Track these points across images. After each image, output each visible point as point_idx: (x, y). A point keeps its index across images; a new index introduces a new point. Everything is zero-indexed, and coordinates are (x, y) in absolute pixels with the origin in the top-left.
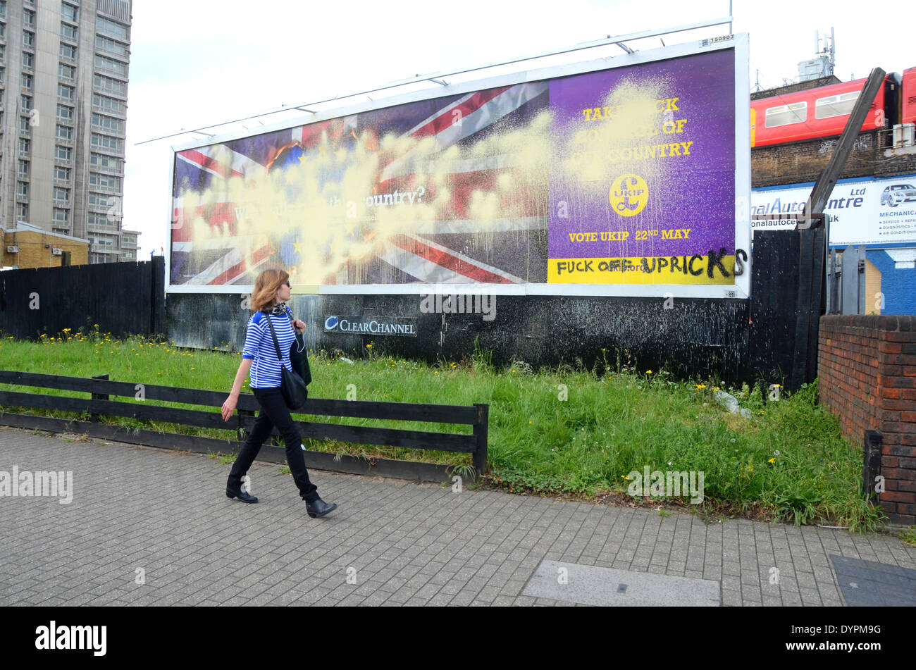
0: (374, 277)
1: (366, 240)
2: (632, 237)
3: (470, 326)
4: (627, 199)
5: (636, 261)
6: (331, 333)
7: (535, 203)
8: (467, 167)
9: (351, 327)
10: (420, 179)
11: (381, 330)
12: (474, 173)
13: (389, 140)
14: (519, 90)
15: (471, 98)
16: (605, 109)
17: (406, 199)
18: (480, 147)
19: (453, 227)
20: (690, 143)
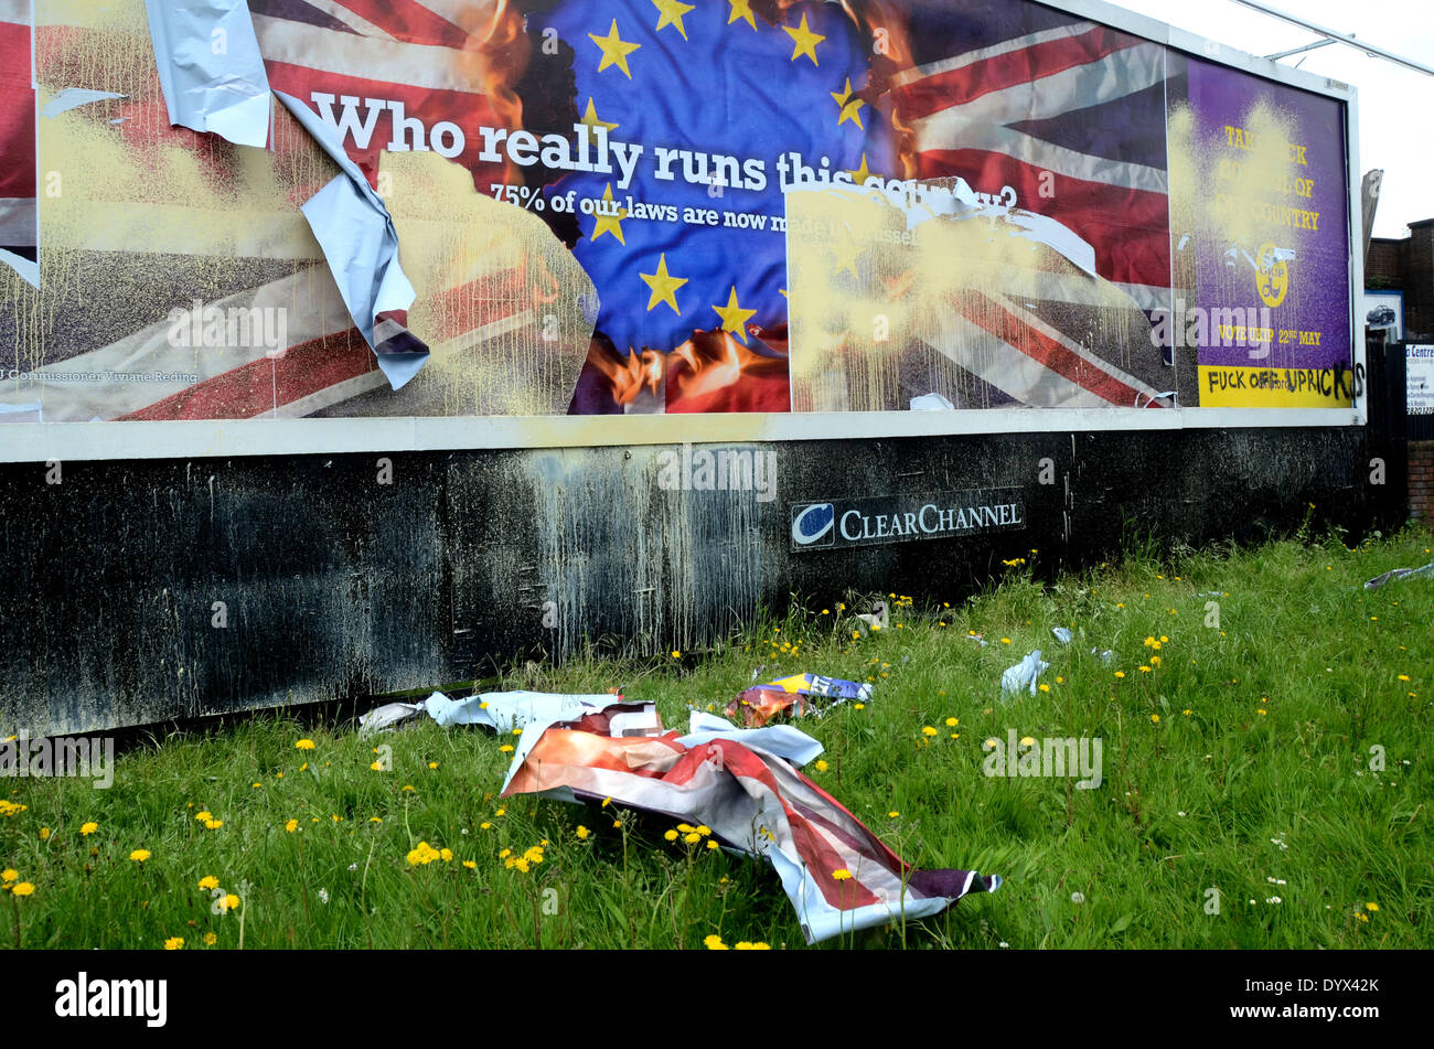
0: (916, 391)
1: (891, 293)
2: (1276, 339)
3: (1108, 494)
4: (1270, 280)
5: (1281, 373)
6: (814, 552)
9: (873, 529)
11: (947, 524)
14: (1153, 53)
15: (1090, 32)
16: (1246, 133)
20: (1317, 215)
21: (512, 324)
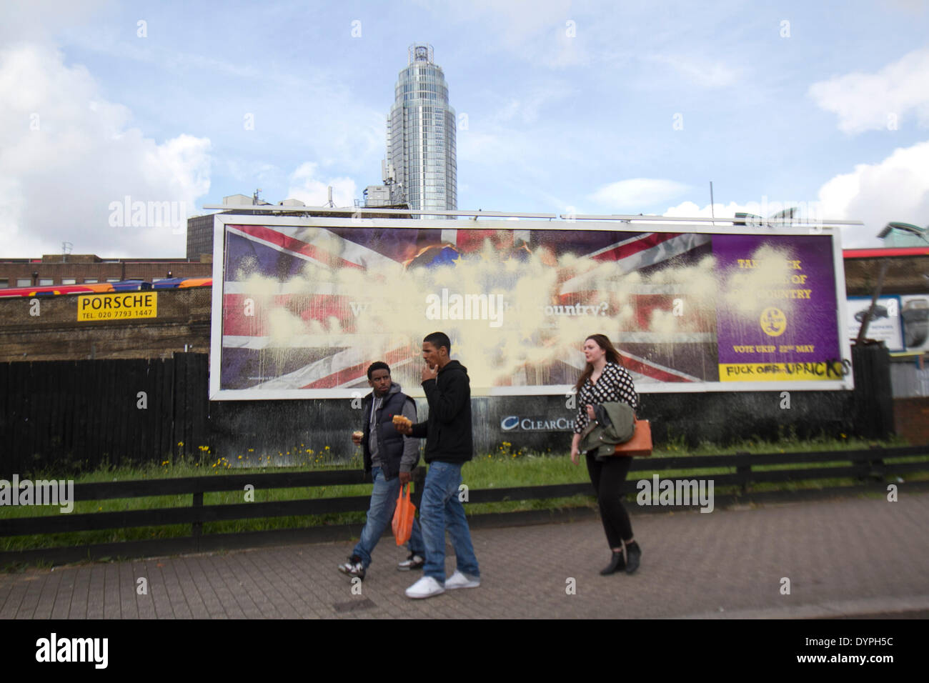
0: (557, 378)
1: (546, 345)
2: (777, 350)
3: (659, 418)
4: (772, 324)
5: (782, 366)
6: (511, 433)
7: (706, 322)
8: (648, 290)
10: (602, 297)
12: (654, 296)
13: (568, 259)
14: (689, 238)
15: (649, 237)
16: (753, 261)
17: (589, 311)
18: (658, 276)
19: (637, 337)
20: (810, 291)
21: (406, 362)
